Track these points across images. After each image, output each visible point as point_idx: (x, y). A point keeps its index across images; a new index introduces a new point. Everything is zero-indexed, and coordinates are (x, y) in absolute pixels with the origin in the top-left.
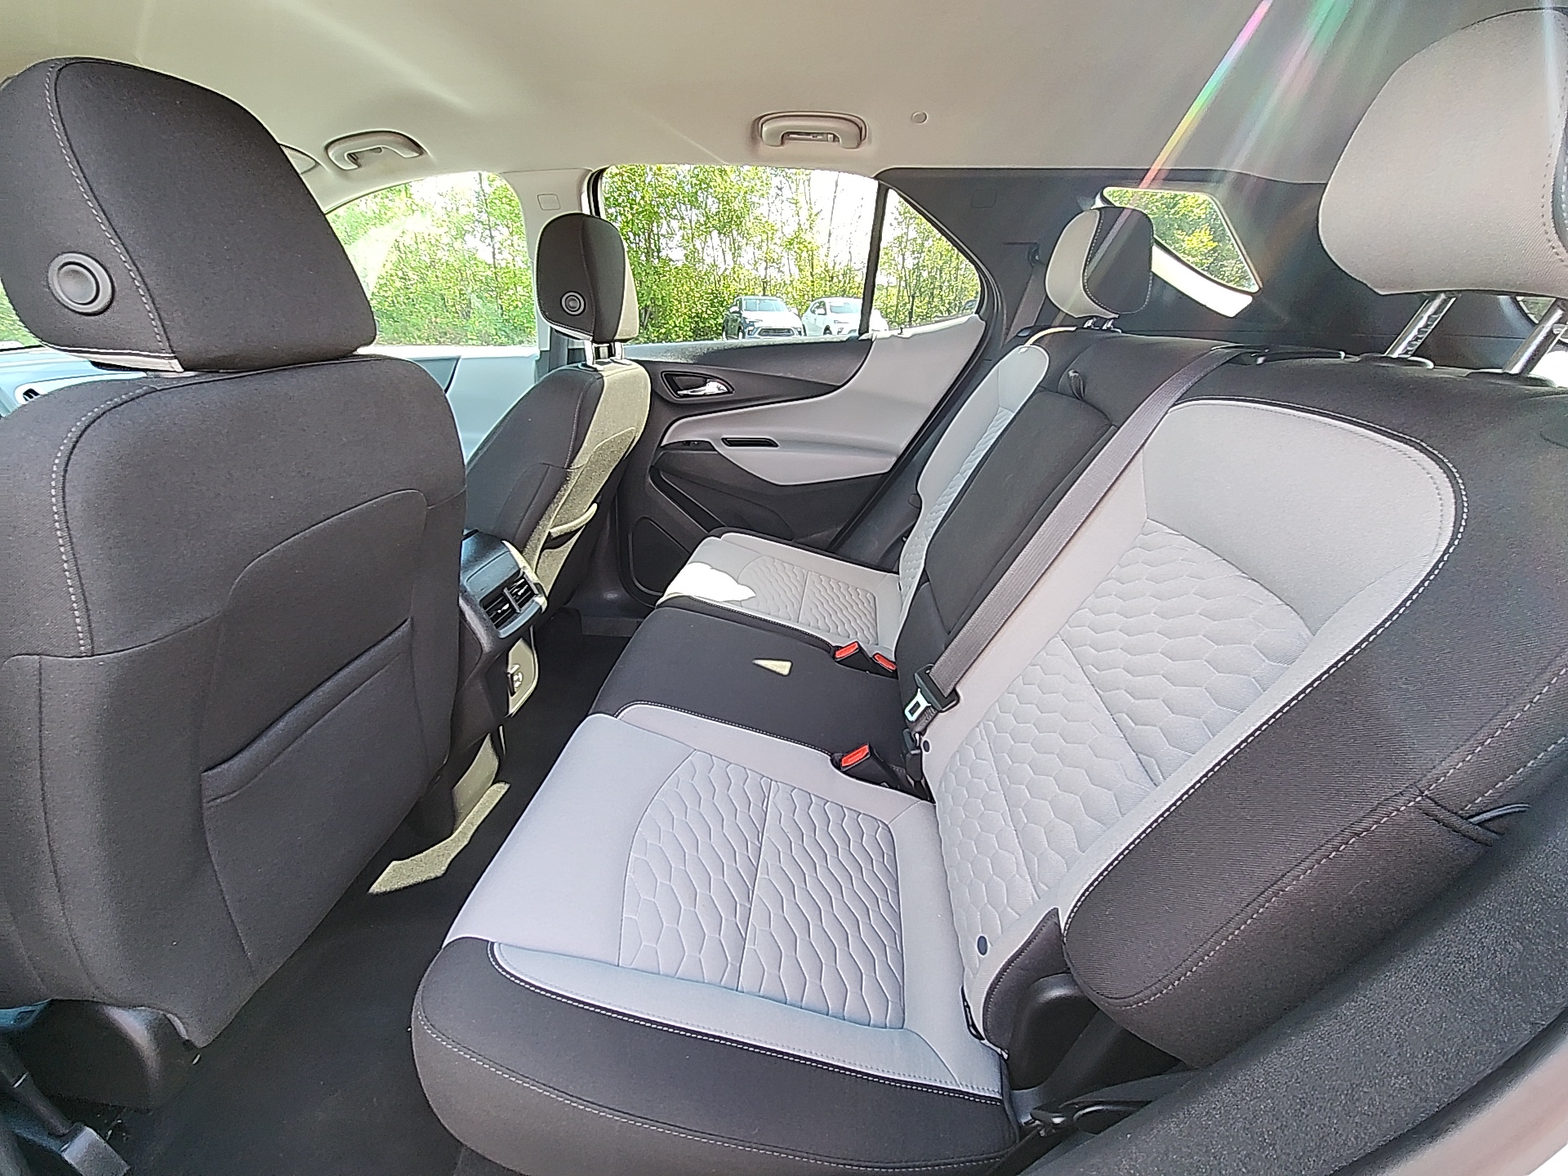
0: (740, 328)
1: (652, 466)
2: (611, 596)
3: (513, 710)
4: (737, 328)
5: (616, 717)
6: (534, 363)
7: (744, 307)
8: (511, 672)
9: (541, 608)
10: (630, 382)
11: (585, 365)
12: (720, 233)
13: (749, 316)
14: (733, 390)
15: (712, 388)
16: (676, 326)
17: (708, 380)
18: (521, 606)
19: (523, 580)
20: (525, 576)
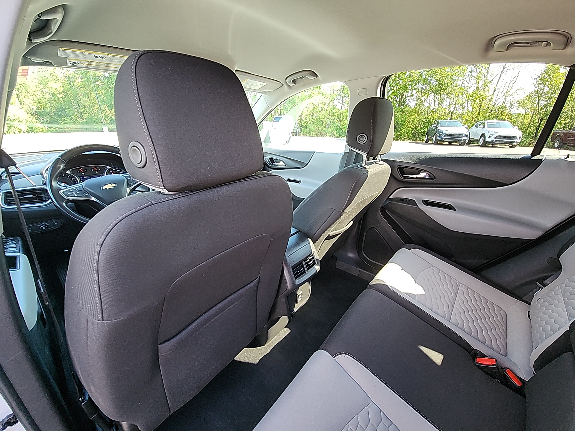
0: (435, 133)
1: (382, 206)
2: (351, 255)
3: (295, 310)
4: (434, 133)
5: (334, 358)
6: (341, 156)
7: (439, 125)
8: (299, 294)
9: (316, 272)
10: (381, 173)
11: (361, 166)
12: (434, 94)
13: (440, 128)
14: (435, 178)
15: (422, 175)
16: (405, 132)
17: (421, 172)
18: (308, 269)
19: (312, 257)
20: (313, 255)
